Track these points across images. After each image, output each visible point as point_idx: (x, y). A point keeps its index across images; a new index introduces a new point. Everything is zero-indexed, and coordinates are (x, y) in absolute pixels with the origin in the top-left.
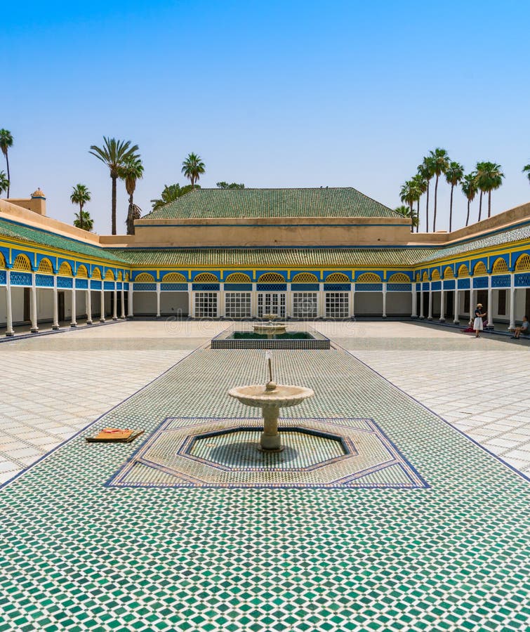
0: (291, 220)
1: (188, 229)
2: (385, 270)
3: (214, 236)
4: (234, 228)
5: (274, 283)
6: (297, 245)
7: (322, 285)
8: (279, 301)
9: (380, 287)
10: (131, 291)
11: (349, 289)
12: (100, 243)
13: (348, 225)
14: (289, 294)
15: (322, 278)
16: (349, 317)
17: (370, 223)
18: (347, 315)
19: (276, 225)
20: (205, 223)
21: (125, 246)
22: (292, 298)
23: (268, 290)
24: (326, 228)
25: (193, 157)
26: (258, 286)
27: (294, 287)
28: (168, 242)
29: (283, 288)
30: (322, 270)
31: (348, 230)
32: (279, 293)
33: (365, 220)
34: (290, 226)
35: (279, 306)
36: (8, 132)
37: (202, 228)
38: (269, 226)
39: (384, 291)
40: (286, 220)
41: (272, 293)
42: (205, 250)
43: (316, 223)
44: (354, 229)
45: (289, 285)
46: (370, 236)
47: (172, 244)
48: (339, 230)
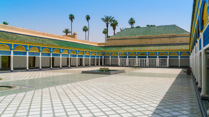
0: (151, 36)
1: (121, 40)
2: (179, 52)
3: (128, 42)
4: (134, 39)
5: (143, 56)
6: (152, 44)
7: (158, 56)
8: (144, 61)
9: (178, 57)
10: (103, 58)
11: (167, 58)
12: (98, 45)
13: (170, 37)
14: (147, 59)
15: (158, 54)
16: (167, 67)
17: (177, 36)
18: (166, 66)
19: (146, 38)
20: (125, 38)
21: (104, 45)
22: (148, 60)
23: (141, 58)
24: (162, 38)
25: (131, 19)
26: (138, 57)
27: (149, 57)
28: (115, 44)
29: (146, 57)
30: (158, 52)
31: (170, 39)
32: (144, 59)
33: (175, 35)
34: (150, 38)
35: (144, 63)
36: (89, 16)
37: (125, 40)
38: (144, 38)
39: (179, 58)
40: (149, 37)
41: (142, 59)
42: (125, 46)
43: (159, 37)
44: (172, 39)
45: (147, 57)
46: (178, 40)
47: (116, 45)
48: (167, 39)
